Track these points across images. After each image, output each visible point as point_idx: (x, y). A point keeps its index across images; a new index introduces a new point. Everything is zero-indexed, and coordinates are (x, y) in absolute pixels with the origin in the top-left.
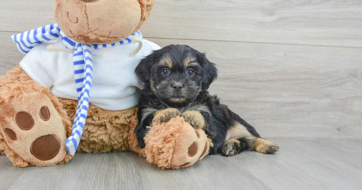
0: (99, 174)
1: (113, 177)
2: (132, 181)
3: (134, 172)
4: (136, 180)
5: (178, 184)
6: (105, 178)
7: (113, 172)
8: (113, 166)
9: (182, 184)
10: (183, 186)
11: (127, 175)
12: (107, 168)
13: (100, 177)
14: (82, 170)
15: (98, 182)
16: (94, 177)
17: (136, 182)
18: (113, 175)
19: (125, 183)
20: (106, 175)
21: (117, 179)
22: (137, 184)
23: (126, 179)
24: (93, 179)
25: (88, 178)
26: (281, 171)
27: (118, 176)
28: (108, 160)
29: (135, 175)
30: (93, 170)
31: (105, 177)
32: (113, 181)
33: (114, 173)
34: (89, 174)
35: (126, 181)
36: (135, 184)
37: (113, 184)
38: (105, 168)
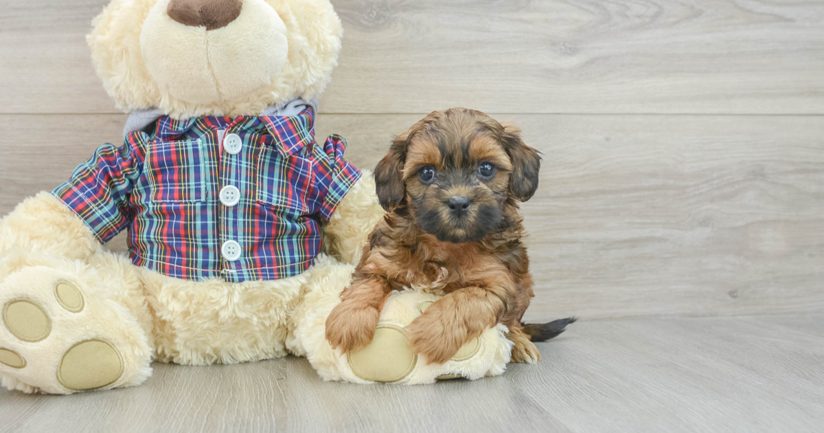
0: (197, 408)
1: (225, 413)
2: (266, 419)
3: (272, 400)
4: (273, 416)
5: (361, 421)
6: (208, 414)
7: (227, 403)
8: (229, 390)
9: (369, 420)
10: (371, 424)
11: (255, 406)
12: (216, 396)
13: (199, 413)
14: (162, 402)
15: (193, 424)
16: (186, 413)
17: (274, 419)
18: (226, 408)
19: (248, 423)
20: (211, 410)
21: (234, 417)
22: (274, 424)
23: (253, 415)
24: (184, 417)
25: (172, 417)
26: (588, 386)
27: (236, 410)
28: (220, 379)
29: (272, 407)
30: (186, 400)
31: (209, 412)
32: (224, 420)
33: (229, 404)
34: (176, 409)
35: (252, 420)
36: (269, 425)
37: (224, 427)
38: (212, 395)
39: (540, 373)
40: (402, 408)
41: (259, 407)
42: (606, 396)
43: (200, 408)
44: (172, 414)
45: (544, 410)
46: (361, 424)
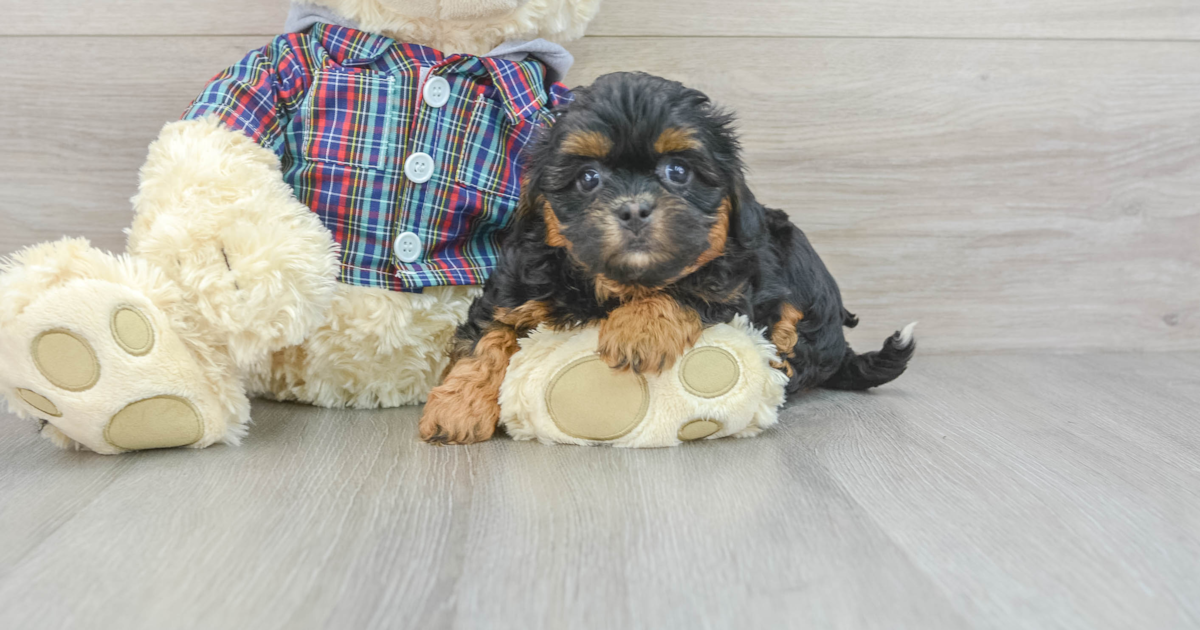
0: (343, 482)
1: (382, 491)
2: (439, 503)
3: (454, 473)
4: (450, 499)
5: (578, 512)
6: (358, 493)
7: (387, 476)
8: (394, 455)
9: (590, 510)
10: (592, 518)
11: (428, 482)
12: (373, 463)
13: (344, 490)
14: (295, 470)
15: (332, 508)
16: (326, 491)
17: (451, 504)
18: (384, 483)
19: (412, 511)
20: (363, 486)
21: (393, 498)
22: (450, 513)
23: (422, 496)
24: (321, 497)
25: (305, 494)
27: (398, 488)
28: (384, 434)
29: (452, 484)
30: (329, 468)
31: (358, 489)
32: (378, 502)
33: (391, 476)
34: (312, 482)
35: (419, 504)
36: (442, 514)
37: (376, 515)
38: (368, 461)
39: (860, 441)
40: (643, 492)
41: (432, 484)
42: (955, 483)
43: (346, 482)
44: (305, 491)
45: (856, 503)
46: (577, 518)
